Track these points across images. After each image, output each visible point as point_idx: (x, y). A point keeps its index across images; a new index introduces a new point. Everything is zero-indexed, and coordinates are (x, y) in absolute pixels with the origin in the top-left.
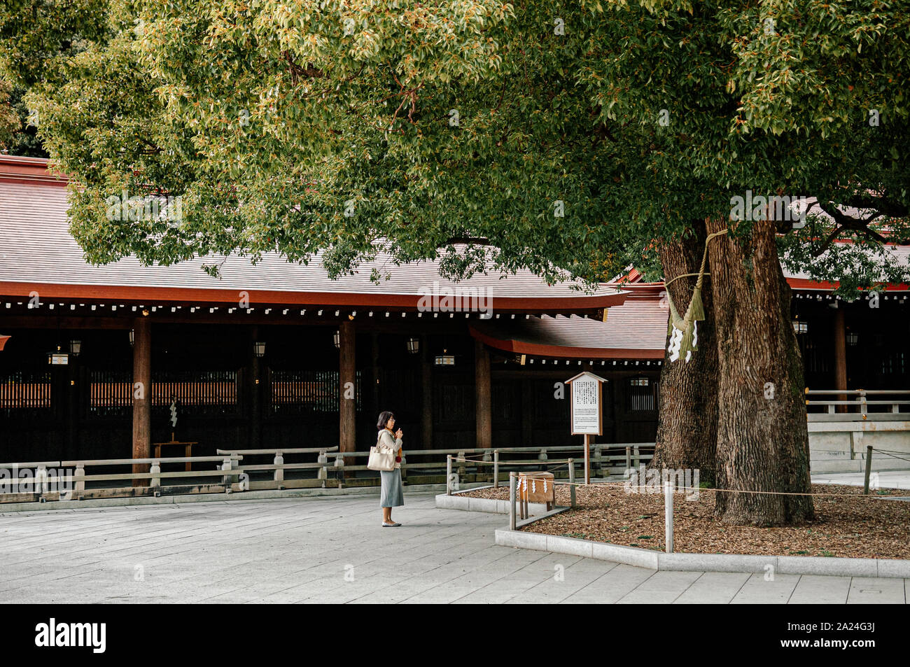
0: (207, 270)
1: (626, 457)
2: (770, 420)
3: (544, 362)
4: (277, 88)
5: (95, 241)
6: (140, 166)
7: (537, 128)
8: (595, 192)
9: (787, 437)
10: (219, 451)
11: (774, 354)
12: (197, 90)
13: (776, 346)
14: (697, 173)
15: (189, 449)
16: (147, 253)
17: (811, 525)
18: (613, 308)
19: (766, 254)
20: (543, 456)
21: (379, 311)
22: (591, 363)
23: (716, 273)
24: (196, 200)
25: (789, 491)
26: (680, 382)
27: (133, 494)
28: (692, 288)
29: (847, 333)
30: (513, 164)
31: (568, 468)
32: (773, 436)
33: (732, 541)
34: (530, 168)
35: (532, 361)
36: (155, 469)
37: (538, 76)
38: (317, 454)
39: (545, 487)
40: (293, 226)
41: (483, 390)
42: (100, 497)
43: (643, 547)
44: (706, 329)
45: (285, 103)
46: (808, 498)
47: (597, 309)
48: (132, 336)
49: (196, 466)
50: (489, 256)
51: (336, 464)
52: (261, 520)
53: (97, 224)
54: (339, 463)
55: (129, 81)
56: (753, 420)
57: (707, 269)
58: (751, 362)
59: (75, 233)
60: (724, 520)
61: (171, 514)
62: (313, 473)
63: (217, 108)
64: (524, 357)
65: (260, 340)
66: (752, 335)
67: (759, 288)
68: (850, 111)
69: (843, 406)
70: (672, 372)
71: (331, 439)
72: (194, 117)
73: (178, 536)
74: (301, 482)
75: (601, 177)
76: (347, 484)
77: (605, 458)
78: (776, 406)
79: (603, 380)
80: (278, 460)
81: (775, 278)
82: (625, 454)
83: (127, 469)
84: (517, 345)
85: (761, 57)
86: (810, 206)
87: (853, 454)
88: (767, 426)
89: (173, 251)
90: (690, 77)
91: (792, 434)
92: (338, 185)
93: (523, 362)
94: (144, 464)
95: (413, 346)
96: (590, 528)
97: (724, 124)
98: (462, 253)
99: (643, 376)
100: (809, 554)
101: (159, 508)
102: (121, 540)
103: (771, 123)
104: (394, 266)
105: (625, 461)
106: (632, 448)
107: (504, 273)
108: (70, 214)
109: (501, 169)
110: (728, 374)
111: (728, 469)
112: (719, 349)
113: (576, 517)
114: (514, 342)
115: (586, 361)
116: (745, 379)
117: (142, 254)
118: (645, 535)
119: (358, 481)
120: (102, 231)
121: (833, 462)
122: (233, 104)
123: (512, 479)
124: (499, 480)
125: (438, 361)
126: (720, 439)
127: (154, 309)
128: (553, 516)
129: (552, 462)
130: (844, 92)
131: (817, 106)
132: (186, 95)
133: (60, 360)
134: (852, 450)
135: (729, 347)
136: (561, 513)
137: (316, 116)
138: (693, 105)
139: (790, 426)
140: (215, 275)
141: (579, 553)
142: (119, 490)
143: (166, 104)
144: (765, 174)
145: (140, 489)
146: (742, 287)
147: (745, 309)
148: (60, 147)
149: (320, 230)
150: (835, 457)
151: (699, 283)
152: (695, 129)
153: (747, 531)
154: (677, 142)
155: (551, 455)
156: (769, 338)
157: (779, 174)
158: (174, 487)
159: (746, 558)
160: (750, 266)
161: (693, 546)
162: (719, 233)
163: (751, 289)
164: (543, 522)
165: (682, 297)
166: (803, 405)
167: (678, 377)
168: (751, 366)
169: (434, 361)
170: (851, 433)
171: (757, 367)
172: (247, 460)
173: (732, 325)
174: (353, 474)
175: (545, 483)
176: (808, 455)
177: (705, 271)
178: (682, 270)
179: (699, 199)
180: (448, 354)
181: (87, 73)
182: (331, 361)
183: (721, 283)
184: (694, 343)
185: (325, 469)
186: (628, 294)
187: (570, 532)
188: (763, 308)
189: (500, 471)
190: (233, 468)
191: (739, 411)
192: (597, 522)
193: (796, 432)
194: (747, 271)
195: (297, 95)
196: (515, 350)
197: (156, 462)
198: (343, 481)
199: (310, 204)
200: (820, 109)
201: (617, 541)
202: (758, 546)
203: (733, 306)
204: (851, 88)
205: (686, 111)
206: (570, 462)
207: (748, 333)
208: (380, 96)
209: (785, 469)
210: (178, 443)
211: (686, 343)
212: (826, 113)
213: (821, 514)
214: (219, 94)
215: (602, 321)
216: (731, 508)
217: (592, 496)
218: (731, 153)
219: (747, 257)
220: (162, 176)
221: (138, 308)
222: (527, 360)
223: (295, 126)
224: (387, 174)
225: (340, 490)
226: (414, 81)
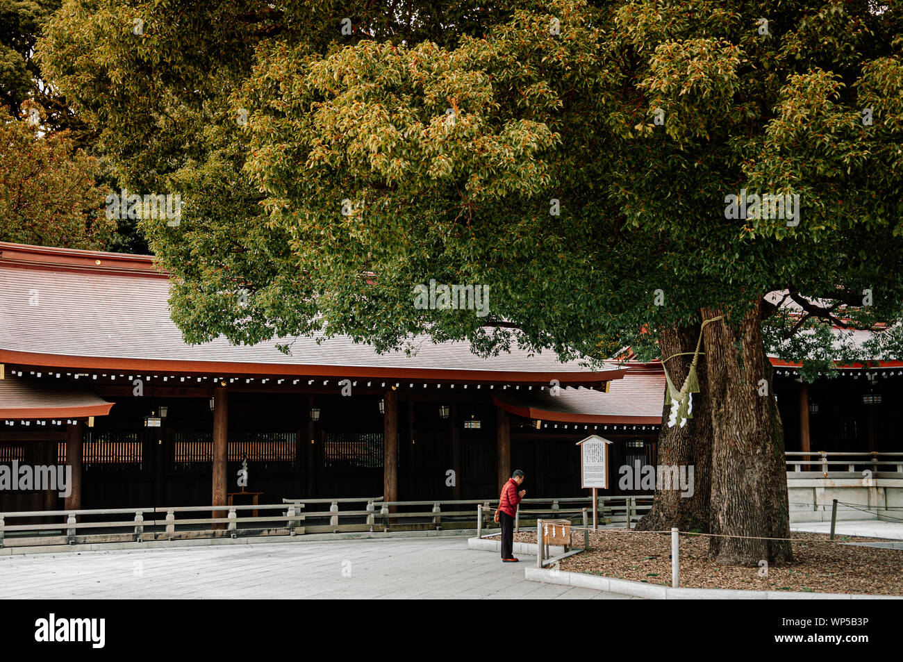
0: (280, 348)
1: (626, 508)
2: (756, 477)
3: (556, 426)
4: (364, 202)
5: (193, 325)
6: (229, 262)
7: (570, 231)
8: (616, 286)
9: (771, 492)
10: (284, 500)
11: (759, 423)
12: (296, 202)
13: (761, 415)
14: (705, 270)
15: (256, 498)
16: (236, 336)
17: (790, 566)
18: (614, 381)
19: (753, 337)
20: (556, 506)
21: (419, 383)
22: (596, 428)
23: (710, 353)
24: (278, 290)
25: (772, 537)
26: (675, 444)
27: (214, 536)
28: (689, 365)
29: (810, 404)
30: (550, 262)
31: (582, 516)
32: (758, 491)
33: (726, 578)
34: (564, 265)
35: (546, 426)
36: (232, 515)
37: (569, 189)
38: (366, 503)
39: (564, 532)
40: (362, 313)
41: (504, 449)
42: (187, 538)
43: (652, 582)
44: (700, 400)
45: (369, 213)
46: (788, 542)
47: (601, 382)
48: (212, 403)
49: (262, 513)
50: (513, 337)
51: (382, 511)
52: (323, 558)
53: (195, 311)
54: (384, 511)
55: (221, 192)
56: (742, 477)
57: (702, 349)
58: (740, 428)
59: (175, 319)
60: (717, 561)
61: (248, 553)
62: (362, 519)
63: (311, 217)
64: (539, 422)
65: (316, 407)
66: (741, 405)
67: (747, 366)
68: (839, 221)
69: (807, 465)
70: (668, 436)
71: (377, 491)
72: (293, 224)
73: (257, 571)
74: (353, 527)
75: (622, 273)
76: (390, 529)
77: (608, 508)
78: (761, 465)
79: (609, 442)
80: (334, 508)
81: (761, 357)
82: (625, 505)
83: (208, 515)
84: (533, 412)
85: (766, 176)
86: (785, 296)
87: (816, 505)
88: (753, 481)
89: (257, 334)
90: (702, 192)
91: (774, 489)
92: (399, 279)
93: (538, 427)
94: (222, 511)
95: (444, 412)
96: (604, 567)
97: (729, 231)
98: (491, 335)
99: (639, 439)
100: (792, 590)
101: (235, 548)
102: (211, 574)
103: (775, 230)
104: (432, 344)
105: (625, 511)
106: (630, 500)
107: (531, 352)
108: (170, 302)
109: (540, 266)
110: (720, 438)
111: (720, 518)
112: (713, 417)
113: (591, 558)
114: (532, 410)
115: (591, 426)
116: (735, 442)
117: (231, 336)
118: (652, 572)
119: (400, 526)
120: (199, 317)
121: (799, 514)
122: (326, 213)
123: (539, 525)
124: (520, 527)
125: (467, 425)
126: (714, 492)
127: (232, 381)
128: (571, 556)
129: (562, 511)
130: (834, 206)
131: (812, 217)
132: (287, 206)
133: (154, 423)
134: (815, 504)
135: (721, 416)
136: (577, 554)
137: (395, 224)
138: (704, 214)
139: (773, 482)
140: (287, 353)
141: (598, 588)
142: (202, 532)
143: (269, 213)
144: (761, 272)
145: (219, 531)
146: (733, 365)
147: (735, 383)
148: (164, 247)
149: (385, 316)
150: (801, 509)
151: (694, 361)
152: (704, 234)
153: (738, 570)
154: (686, 245)
155: (562, 506)
156: (755, 408)
157: (772, 271)
158: (248, 530)
159: (740, 592)
160: (740, 347)
161: (694, 583)
162: (713, 320)
163: (740, 367)
164: (564, 561)
165: (676, 372)
166: (784, 464)
167: (673, 440)
168: (741, 432)
169: (464, 425)
170: (814, 488)
171: (745, 432)
172: (308, 508)
173: (724, 397)
174: (395, 520)
175: (563, 529)
176: (788, 507)
177: (700, 351)
178: (677, 350)
179: (704, 292)
180: (475, 419)
181: (189, 187)
182: (377, 424)
183: (714, 361)
184: (689, 411)
185: (372, 516)
186: (627, 369)
187: (588, 570)
188: (750, 383)
189: (520, 518)
190: (296, 515)
191: (730, 470)
192: (610, 561)
193: (778, 487)
194: (737, 352)
195: (380, 206)
196: (532, 416)
197: (232, 509)
198: (388, 526)
199: (376, 294)
200: (814, 219)
201: (629, 578)
202: (749, 582)
203: (725, 380)
204: (840, 202)
205: (698, 220)
206: (584, 511)
207: (738, 404)
208: (440, 206)
209: (769, 518)
210: (246, 493)
211: (682, 412)
212: (819, 223)
213: (798, 557)
214: (314, 204)
215: (605, 391)
216: (723, 552)
217: (601, 540)
218: (734, 254)
219: (738, 340)
220: (248, 272)
221: (219, 380)
222: (542, 425)
223: (377, 232)
224: (442, 269)
225: (385, 533)
226: (479, 196)
